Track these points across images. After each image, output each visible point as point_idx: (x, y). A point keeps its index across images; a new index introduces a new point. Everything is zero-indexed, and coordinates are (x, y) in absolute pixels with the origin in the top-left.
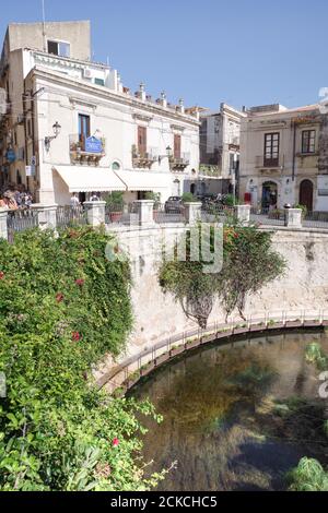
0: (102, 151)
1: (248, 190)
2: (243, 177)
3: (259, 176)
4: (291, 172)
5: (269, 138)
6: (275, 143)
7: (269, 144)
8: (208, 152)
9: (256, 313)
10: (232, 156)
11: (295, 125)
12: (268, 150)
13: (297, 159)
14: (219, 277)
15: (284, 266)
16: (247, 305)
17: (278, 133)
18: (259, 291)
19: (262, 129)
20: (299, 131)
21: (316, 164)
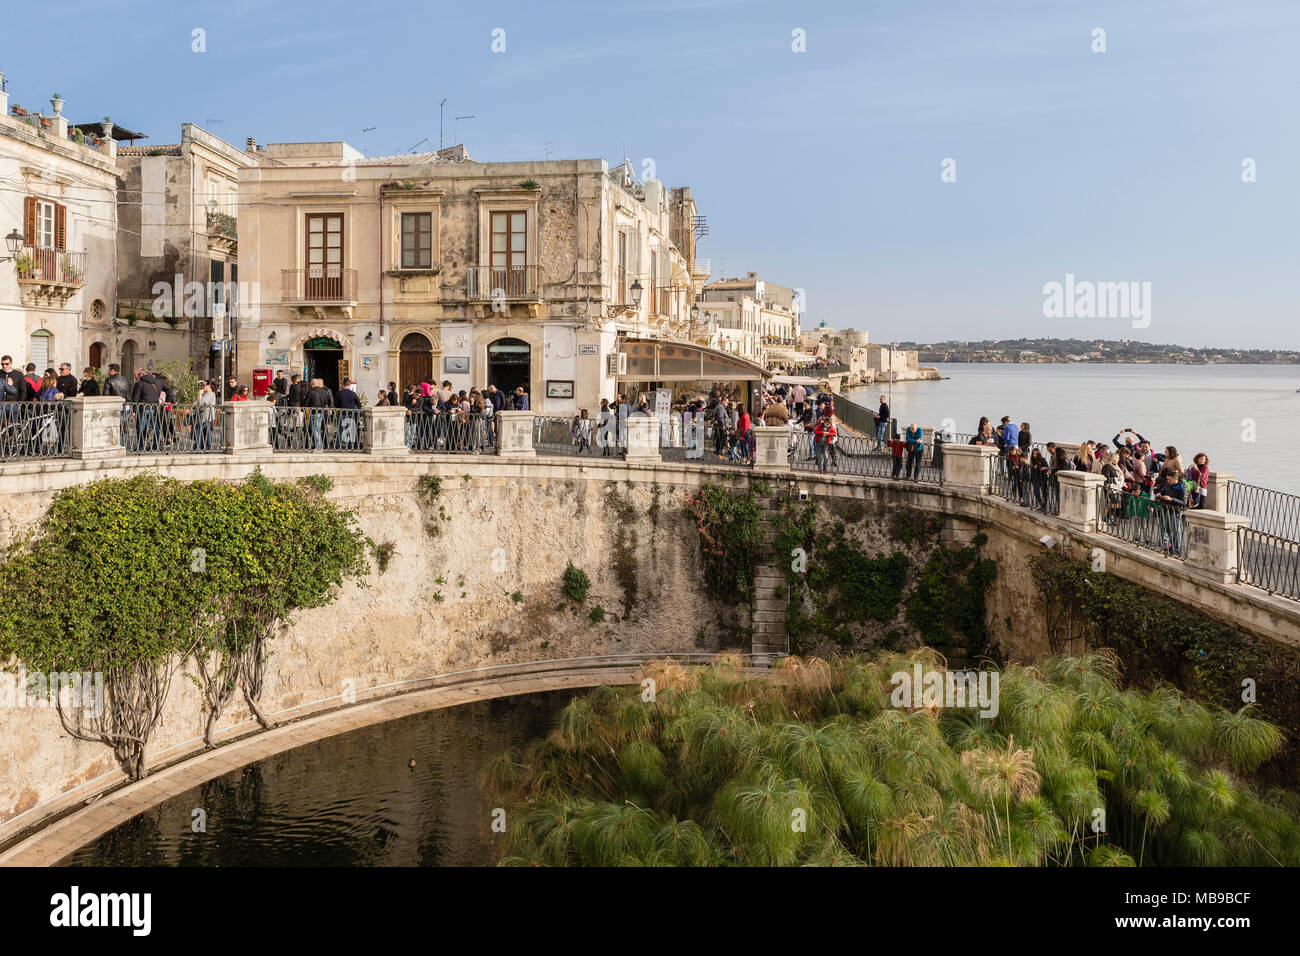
3: (292, 324)
4: (375, 315)
6: (333, 240)
7: (316, 240)
11: (383, 198)
12: (316, 256)
13: (391, 285)
17: (341, 216)
19: (299, 201)
20: (393, 213)
21: (436, 295)
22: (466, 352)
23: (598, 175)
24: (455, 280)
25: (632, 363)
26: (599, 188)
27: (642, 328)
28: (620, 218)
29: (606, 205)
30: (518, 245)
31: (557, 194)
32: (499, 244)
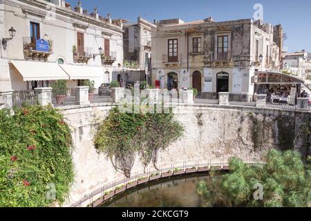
1: (158, 79)
2: (154, 69)
3: (165, 69)
4: (186, 66)
6: (175, 46)
7: (171, 46)
9: (165, 165)
10: (147, 54)
11: (188, 34)
12: (171, 50)
13: (190, 57)
14: (138, 140)
15: (183, 130)
16: (159, 159)
17: (177, 39)
18: (166, 149)
19: (166, 36)
20: (191, 38)
21: (202, 60)
22: (211, 76)
23: (250, 24)
24: (207, 56)
25: (259, 79)
26: (250, 28)
27: (263, 68)
28: (256, 36)
29: (252, 32)
30: (225, 45)
31: (237, 29)
32: (220, 45)
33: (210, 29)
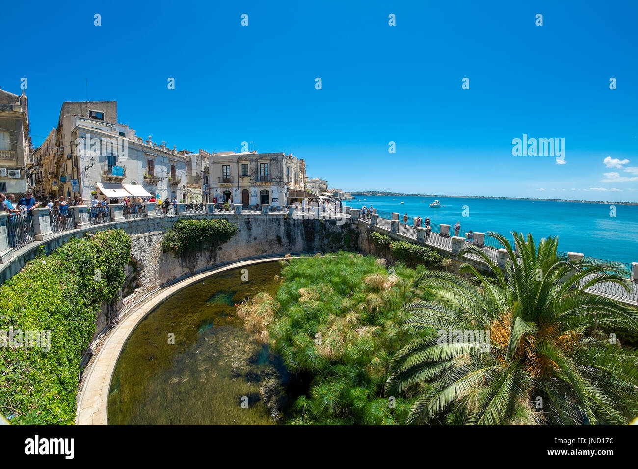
0: (124, 175)
1: (215, 196)
2: (212, 188)
3: (220, 188)
4: (237, 186)
5: (225, 167)
6: (228, 170)
7: (225, 171)
8: (193, 175)
11: (238, 161)
12: (225, 174)
13: (240, 179)
17: (229, 165)
19: (221, 163)
20: (240, 164)
21: (249, 181)
22: (256, 193)
23: (282, 156)
26: (283, 158)
27: (292, 187)
28: (287, 164)
29: (284, 161)
30: (266, 170)
31: (274, 159)
32: (262, 170)
33: (254, 158)
